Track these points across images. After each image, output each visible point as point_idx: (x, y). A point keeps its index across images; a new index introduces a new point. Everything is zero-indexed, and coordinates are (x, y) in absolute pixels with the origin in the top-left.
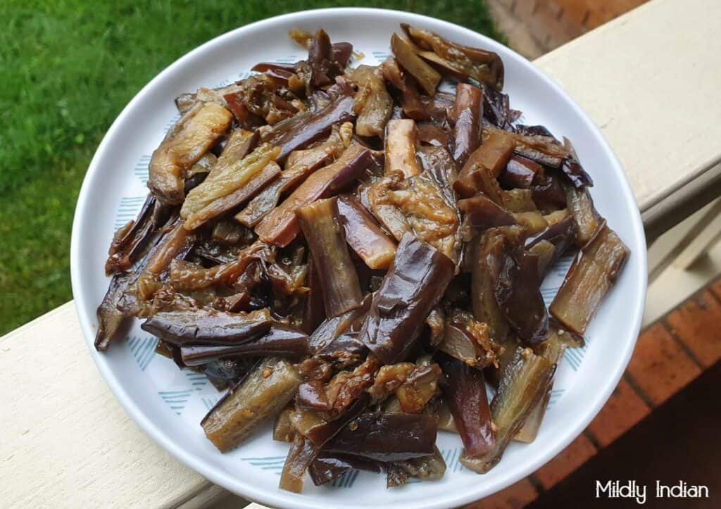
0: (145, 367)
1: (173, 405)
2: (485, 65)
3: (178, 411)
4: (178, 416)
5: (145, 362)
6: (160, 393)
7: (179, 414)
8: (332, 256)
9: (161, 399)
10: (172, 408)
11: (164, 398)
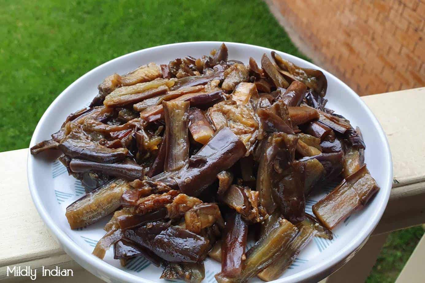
0: (56, 177)
1: (59, 198)
2: (314, 78)
3: (60, 202)
4: (59, 205)
5: (56, 175)
6: (55, 191)
7: (59, 203)
8: (177, 134)
9: (55, 194)
10: (58, 199)
11: (56, 193)
